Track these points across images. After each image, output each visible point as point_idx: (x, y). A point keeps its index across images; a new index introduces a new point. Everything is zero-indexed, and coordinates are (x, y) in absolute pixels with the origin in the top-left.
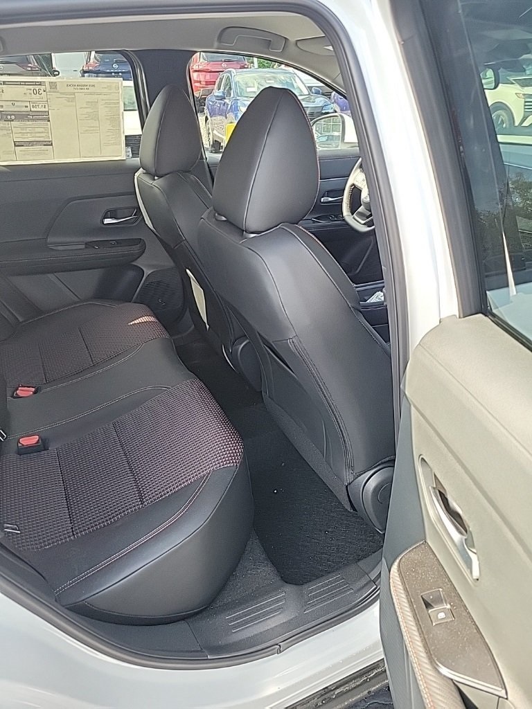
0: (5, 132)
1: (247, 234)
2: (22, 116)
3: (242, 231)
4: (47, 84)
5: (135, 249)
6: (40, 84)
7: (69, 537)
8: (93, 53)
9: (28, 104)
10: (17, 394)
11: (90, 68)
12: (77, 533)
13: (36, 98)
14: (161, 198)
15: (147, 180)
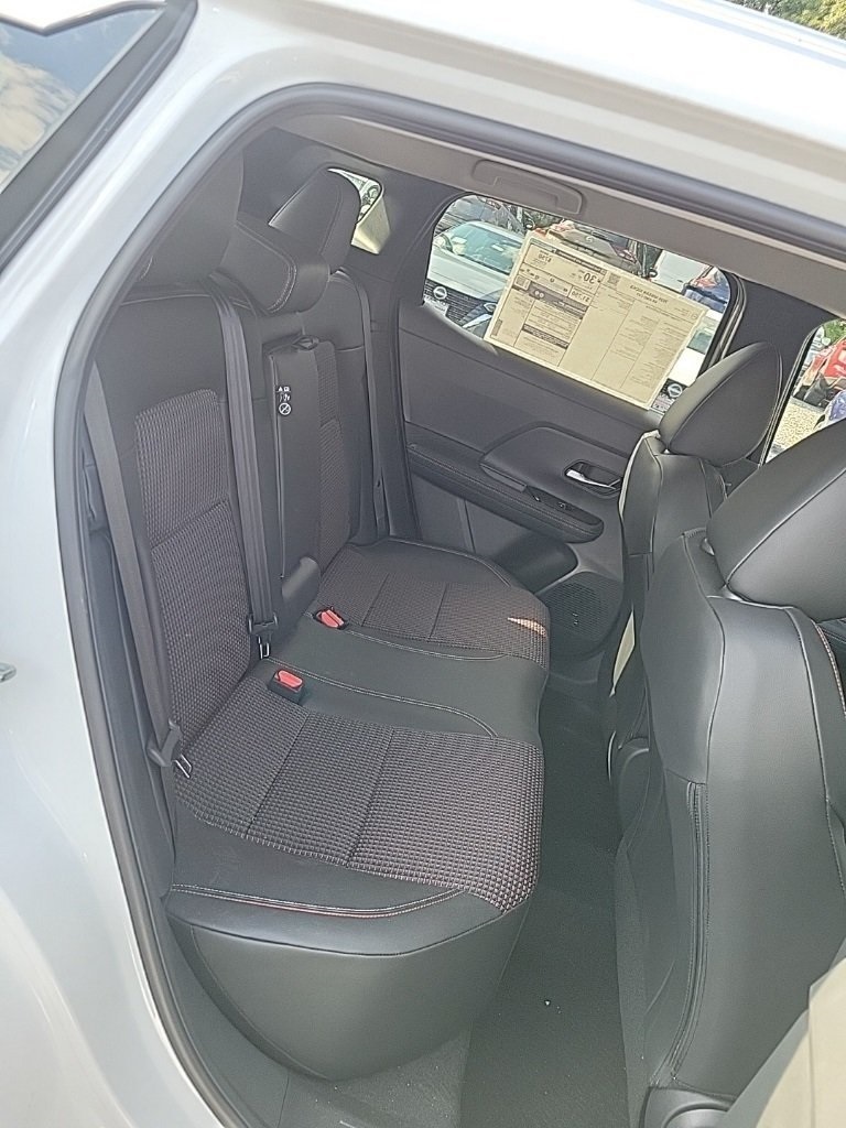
0: (522, 308)
1: (728, 592)
2: (553, 299)
3: (722, 582)
4: (608, 275)
5: (584, 529)
6: (599, 270)
7: (241, 831)
8: (715, 270)
9: (569, 288)
10: (320, 616)
11: (700, 285)
12: (251, 834)
13: (583, 284)
14: (655, 482)
15: (653, 448)
